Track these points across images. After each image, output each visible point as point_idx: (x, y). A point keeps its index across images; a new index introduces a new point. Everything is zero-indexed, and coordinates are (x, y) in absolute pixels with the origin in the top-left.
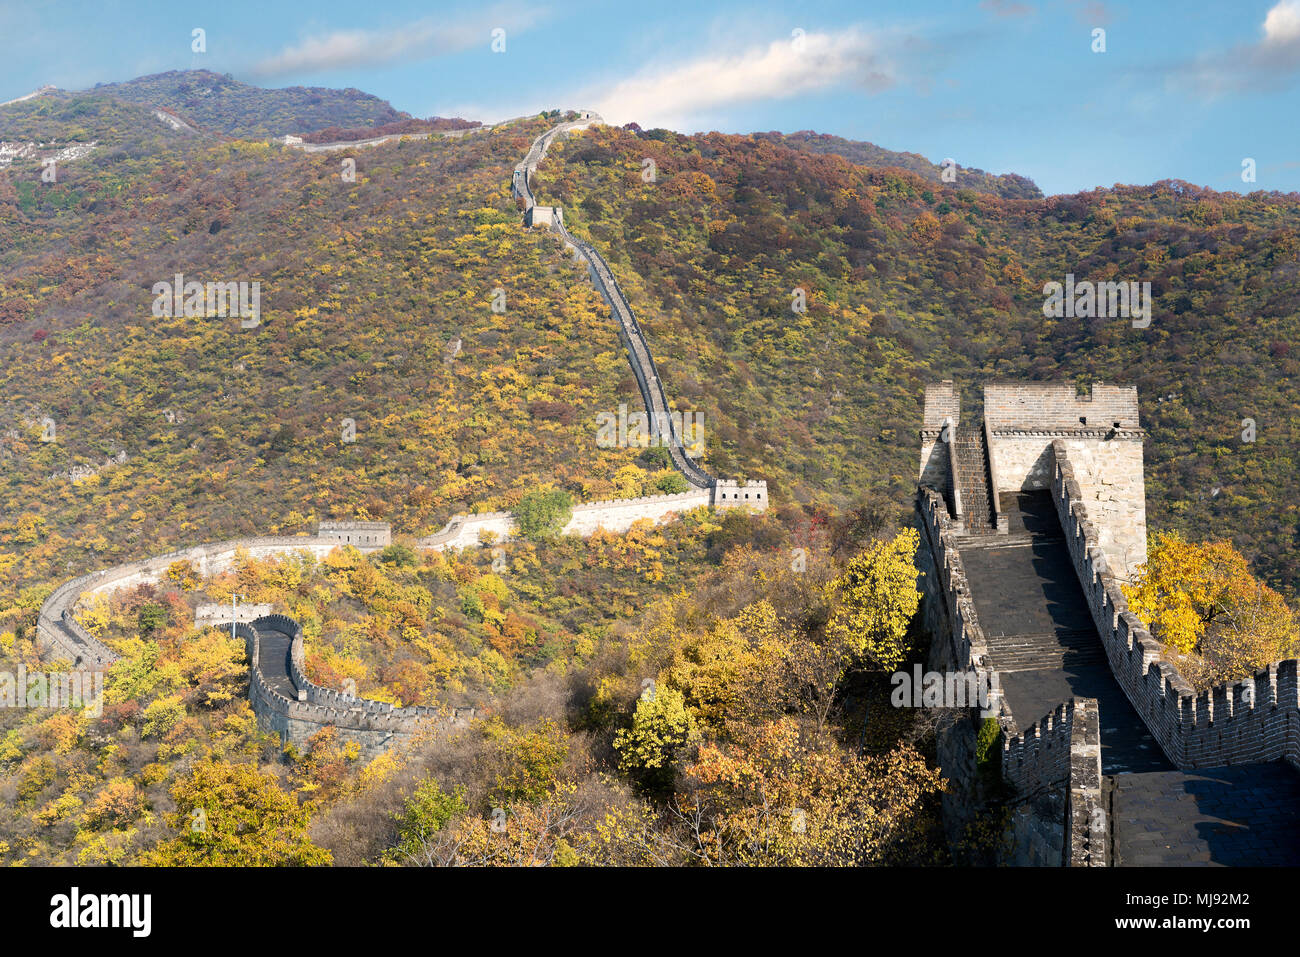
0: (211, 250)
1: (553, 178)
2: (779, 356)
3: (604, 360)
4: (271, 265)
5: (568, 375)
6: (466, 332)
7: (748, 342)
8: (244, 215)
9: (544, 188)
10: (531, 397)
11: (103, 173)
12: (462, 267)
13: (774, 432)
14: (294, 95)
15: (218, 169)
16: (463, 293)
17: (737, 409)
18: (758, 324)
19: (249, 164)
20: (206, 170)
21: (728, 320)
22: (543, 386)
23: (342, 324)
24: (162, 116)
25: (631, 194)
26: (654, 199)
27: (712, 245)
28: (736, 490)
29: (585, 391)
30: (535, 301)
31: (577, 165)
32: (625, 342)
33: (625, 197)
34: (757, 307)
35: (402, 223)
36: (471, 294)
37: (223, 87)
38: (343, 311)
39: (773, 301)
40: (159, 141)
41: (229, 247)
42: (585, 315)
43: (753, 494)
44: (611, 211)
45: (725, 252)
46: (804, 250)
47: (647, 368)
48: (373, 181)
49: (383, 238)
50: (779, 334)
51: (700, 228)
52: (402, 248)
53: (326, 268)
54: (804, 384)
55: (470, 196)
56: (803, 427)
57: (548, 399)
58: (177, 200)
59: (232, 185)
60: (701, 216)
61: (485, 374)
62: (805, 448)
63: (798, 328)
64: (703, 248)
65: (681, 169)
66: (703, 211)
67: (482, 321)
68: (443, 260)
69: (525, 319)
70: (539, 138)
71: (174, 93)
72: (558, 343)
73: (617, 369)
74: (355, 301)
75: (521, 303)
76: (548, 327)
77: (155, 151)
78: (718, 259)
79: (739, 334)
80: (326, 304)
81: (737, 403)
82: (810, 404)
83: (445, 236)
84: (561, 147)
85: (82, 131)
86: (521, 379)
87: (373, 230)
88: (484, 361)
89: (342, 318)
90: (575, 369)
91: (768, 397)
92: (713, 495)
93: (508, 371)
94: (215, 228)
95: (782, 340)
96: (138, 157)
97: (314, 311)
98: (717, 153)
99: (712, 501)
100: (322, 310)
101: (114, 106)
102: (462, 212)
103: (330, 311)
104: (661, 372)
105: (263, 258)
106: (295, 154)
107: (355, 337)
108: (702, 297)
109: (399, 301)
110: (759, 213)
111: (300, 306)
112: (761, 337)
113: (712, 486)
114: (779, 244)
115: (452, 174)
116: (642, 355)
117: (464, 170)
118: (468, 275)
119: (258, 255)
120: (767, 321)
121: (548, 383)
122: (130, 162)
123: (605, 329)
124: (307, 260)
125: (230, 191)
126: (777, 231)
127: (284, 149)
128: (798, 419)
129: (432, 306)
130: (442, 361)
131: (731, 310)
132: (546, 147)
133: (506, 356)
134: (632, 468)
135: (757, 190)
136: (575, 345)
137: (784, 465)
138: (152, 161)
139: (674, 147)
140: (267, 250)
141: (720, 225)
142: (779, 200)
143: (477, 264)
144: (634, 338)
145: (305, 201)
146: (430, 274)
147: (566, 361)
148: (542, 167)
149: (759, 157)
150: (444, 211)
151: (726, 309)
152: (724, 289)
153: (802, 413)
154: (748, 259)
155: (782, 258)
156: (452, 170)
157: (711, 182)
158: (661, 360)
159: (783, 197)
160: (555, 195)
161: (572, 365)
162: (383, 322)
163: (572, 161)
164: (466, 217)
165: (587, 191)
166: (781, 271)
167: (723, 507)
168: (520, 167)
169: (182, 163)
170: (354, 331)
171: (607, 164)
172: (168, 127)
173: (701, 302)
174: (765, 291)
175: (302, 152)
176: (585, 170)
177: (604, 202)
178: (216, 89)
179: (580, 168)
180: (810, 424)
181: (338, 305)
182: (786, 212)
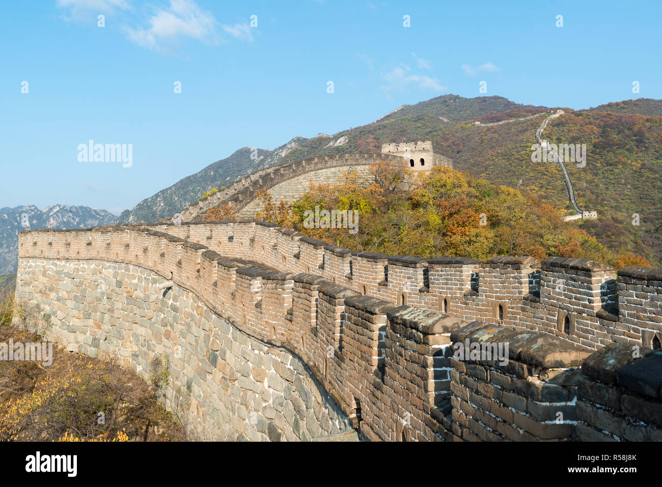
0: (458, 159)
1: (548, 132)
2: (612, 177)
3: (559, 183)
4: (473, 162)
5: (549, 187)
6: (523, 177)
7: (603, 173)
8: (466, 148)
9: (545, 136)
10: (539, 193)
11: (427, 137)
12: (522, 160)
13: (607, 198)
14: (478, 100)
15: (458, 134)
16: (522, 167)
17: (596, 192)
18: (606, 168)
19: (466, 131)
20: (454, 134)
21: (598, 168)
22: (542, 190)
23: (491, 178)
24: (441, 118)
25: (570, 134)
26: (577, 135)
27: (594, 147)
28: (588, 214)
29: (553, 191)
30: (541, 168)
31: (555, 127)
32: (564, 178)
33: (569, 135)
34: (606, 163)
35: (507, 149)
36: (524, 167)
37: (456, 99)
38: (492, 174)
39: (611, 162)
40: (441, 126)
41: (462, 158)
42: (554, 171)
43: (593, 215)
44: (565, 140)
45: (598, 148)
46: (621, 146)
47: (569, 184)
48: (500, 136)
49: (502, 153)
50: (612, 171)
51: (591, 142)
52: (507, 156)
53: (487, 163)
54: (618, 184)
55: (524, 140)
56: (617, 196)
57: (543, 194)
58: (448, 144)
59: (462, 139)
60: (591, 138)
61: (528, 188)
62: (617, 201)
63: (618, 169)
64: (591, 148)
65: (587, 124)
66: (592, 137)
67: (527, 174)
68: (517, 159)
69: (538, 173)
70: (544, 121)
71: (442, 103)
72: (547, 179)
73: (562, 185)
74: (495, 171)
75: (537, 169)
76: (544, 175)
77: (441, 129)
78: (595, 150)
79: (600, 172)
80: (488, 172)
81: (596, 191)
82: (620, 189)
83: (518, 152)
84: (551, 123)
85: (420, 125)
86: (536, 189)
87: (499, 151)
88: (528, 185)
89: (492, 176)
90: (551, 186)
91: (607, 189)
92: (582, 215)
93: (533, 187)
94: (458, 152)
95: (613, 172)
96: (436, 131)
97: (485, 174)
98: (598, 118)
99: (582, 217)
100: (487, 174)
101: (428, 116)
102: (522, 145)
103: (489, 174)
104: (573, 185)
105: (471, 160)
106: (479, 127)
107: (495, 181)
108: (590, 162)
109: (506, 170)
110: (608, 136)
111: (481, 173)
112: (607, 172)
113: (582, 213)
114: (613, 145)
115: (521, 133)
116: (568, 181)
117: (524, 132)
118: (524, 162)
119: (470, 159)
120: (609, 167)
121: (544, 189)
122: (434, 133)
123: (559, 174)
124: (483, 161)
125: (462, 140)
126: (613, 141)
127: (475, 126)
128: (616, 194)
129: (514, 171)
130: (517, 185)
131: (599, 165)
132: (546, 123)
133: (533, 183)
134: (563, 210)
135: (609, 129)
136: (551, 179)
137: (610, 206)
138: (440, 132)
139: (585, 118)
140: (472, 158)
141: (597, 141)
142: (616, 131)
143: (526, 159)
144: (567, 176)
145: (481, 143)
146: (514, 163)
147: (548, 184)
148: (545, 129)
149: (611, 118)
150: (518, 145)
151: (597, 165)
152: (597, 159)
153: (617, 192)
154: (604, 150)
155: (615, 149)
156: (521, 132)
157: (595, 128)
158: (574, 182)
159: (617, 130)
160: (548, 137)
161: (550, 184)
162: (502, 176)
163: (554, 126)
164: (523, 146)
165: (558, 135)
166: (614, 153)
167: (585, 218)
168: (538, 130)
169: (448, 132)
170: (495, 179)
171: (564, 126)
172: (443, 121)
173: (590, 163)
174: (609, 158)
175: (480, 126)
176: (557, 129)
177: (562, 138)
178: (454, 100)
179: (556, 128)
180: (620, 195)
181: (490, 172)
182: (617, 135)
